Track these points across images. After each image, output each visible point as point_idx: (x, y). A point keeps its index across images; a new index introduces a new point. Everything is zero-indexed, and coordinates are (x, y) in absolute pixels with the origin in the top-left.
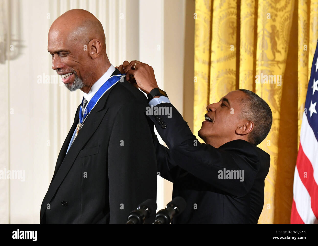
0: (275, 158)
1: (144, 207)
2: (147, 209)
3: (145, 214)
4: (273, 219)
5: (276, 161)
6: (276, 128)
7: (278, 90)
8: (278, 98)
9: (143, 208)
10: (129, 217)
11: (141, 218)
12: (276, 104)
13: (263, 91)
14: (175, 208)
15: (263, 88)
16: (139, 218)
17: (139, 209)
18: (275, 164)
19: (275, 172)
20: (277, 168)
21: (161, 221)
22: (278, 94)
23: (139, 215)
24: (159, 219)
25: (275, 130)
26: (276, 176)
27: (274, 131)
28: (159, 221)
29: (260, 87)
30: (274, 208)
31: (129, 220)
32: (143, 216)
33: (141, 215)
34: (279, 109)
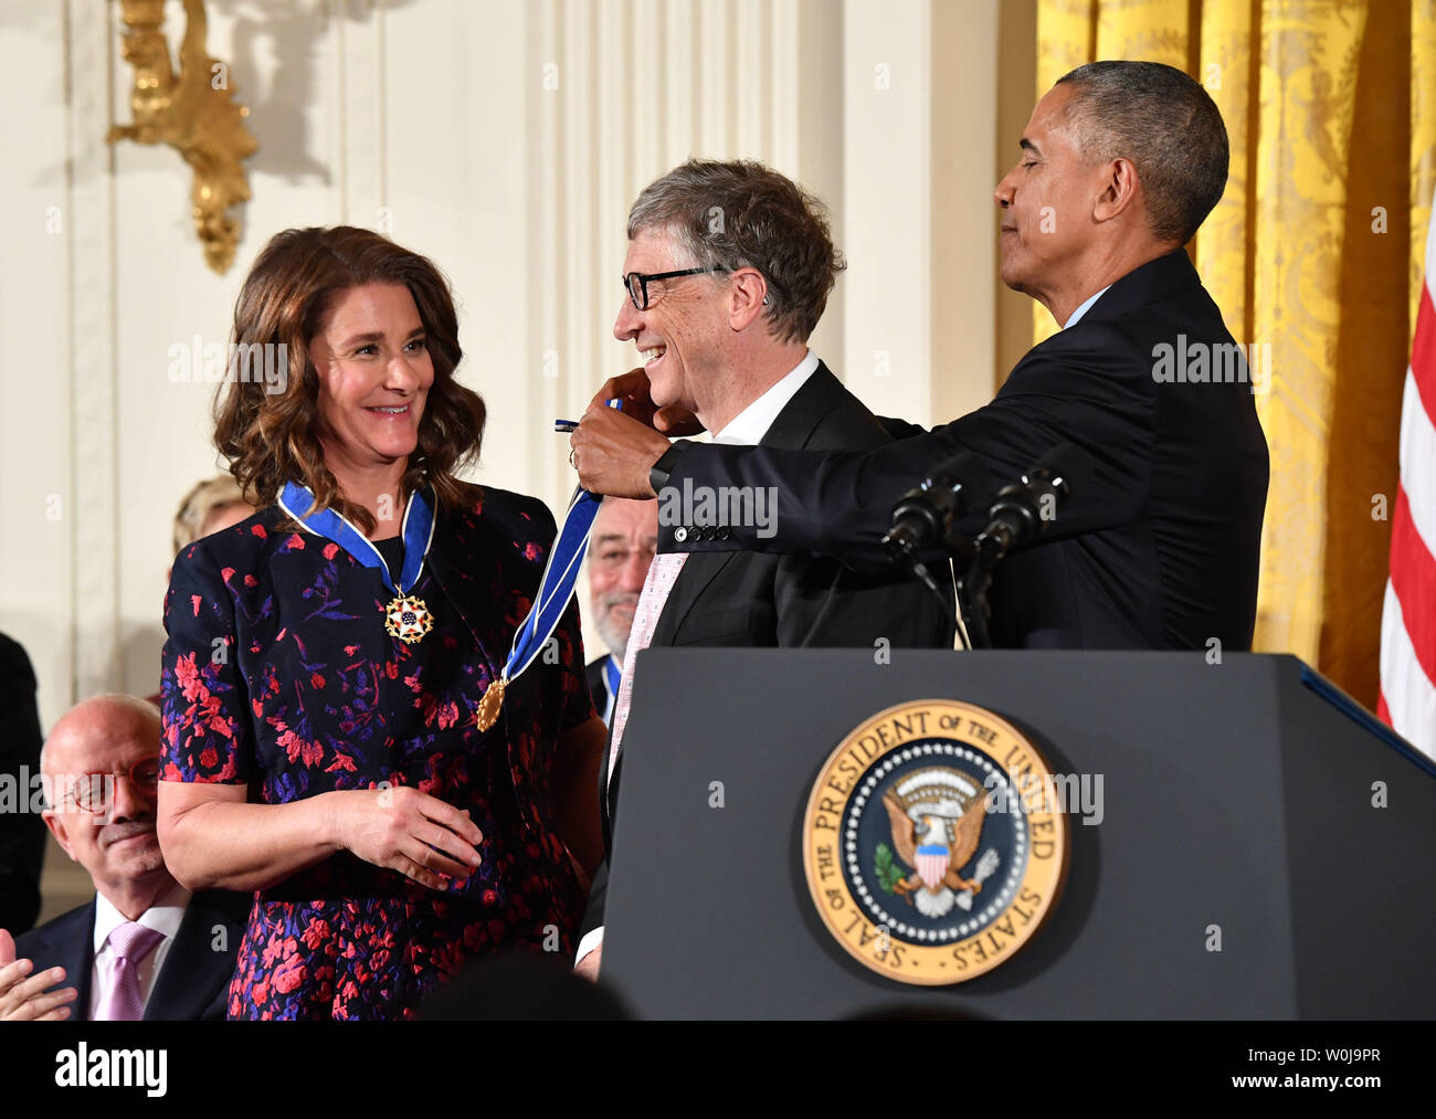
0: (1328, 342)
1: (946, 480)
2: (958, 488)
3: (951, 503)
4: (1323, 557)
5: (1331, 354)
6: (1334, 236)
7: (1339, 101)
8: (1339, 130)
9: (943, 482)
10: (897, 514)
11: (939, 516)
12: (1334, 152)
13: (1288, 104)
14: (1057, 482)
15: (1287, 95)
16: (933, 515)
17: (928, 488)
18: (1329, 363)
19: (1328, 390)
20: (1338, 376)
21: (1011, 527)
22: (1338, 116)
23: (930, 507)
24: (1004, 520)
25: (1330, 244)
26: (1332, 407)
27: (1326, 248)
28: (1002, 527)
29: (1277, 93)
30: (1325, 518)
31: (898, 523)
32: (946, 510)
33: (940, 507)
34: (1344, 170)
